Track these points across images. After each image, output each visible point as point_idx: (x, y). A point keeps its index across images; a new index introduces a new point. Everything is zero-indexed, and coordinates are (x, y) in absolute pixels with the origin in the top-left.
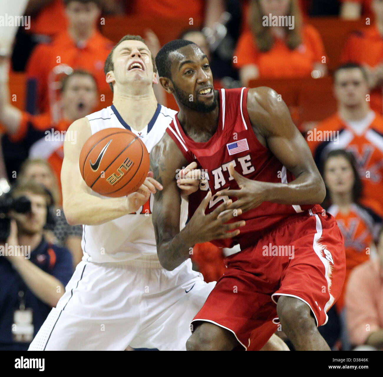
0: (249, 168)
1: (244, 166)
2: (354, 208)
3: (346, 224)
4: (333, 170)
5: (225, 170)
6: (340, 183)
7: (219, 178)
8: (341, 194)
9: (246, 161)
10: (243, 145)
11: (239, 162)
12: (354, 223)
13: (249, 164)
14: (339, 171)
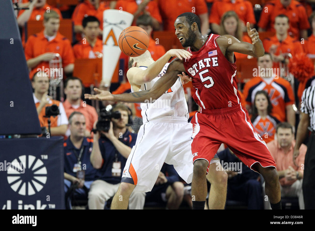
0: (216, 63)
1: (214, 62)
2: (268, 117)
3: (264, 124)
4: (259, 100)
5: (205, 61)
6: (262, 106)
7: (201, 64)
8: (262, 111)
9: (215, 60)
10: (215, 53)
11: (212, 60)
12: (268, 124)
13: (216, 61)
14: (261, 101)
